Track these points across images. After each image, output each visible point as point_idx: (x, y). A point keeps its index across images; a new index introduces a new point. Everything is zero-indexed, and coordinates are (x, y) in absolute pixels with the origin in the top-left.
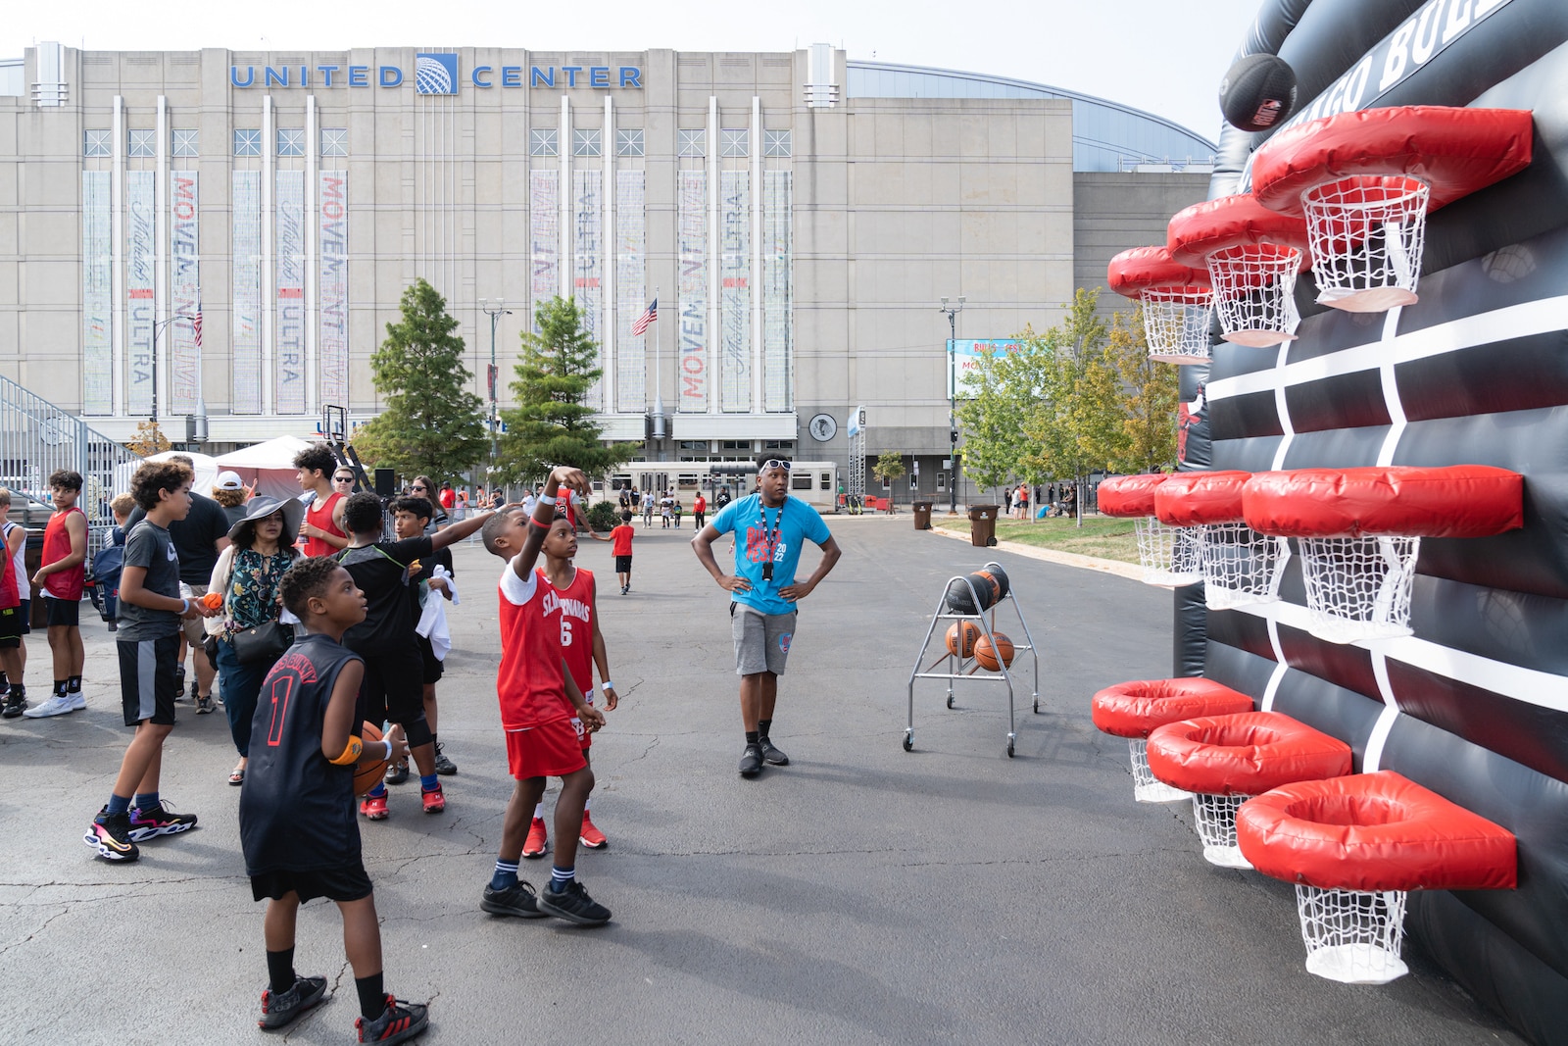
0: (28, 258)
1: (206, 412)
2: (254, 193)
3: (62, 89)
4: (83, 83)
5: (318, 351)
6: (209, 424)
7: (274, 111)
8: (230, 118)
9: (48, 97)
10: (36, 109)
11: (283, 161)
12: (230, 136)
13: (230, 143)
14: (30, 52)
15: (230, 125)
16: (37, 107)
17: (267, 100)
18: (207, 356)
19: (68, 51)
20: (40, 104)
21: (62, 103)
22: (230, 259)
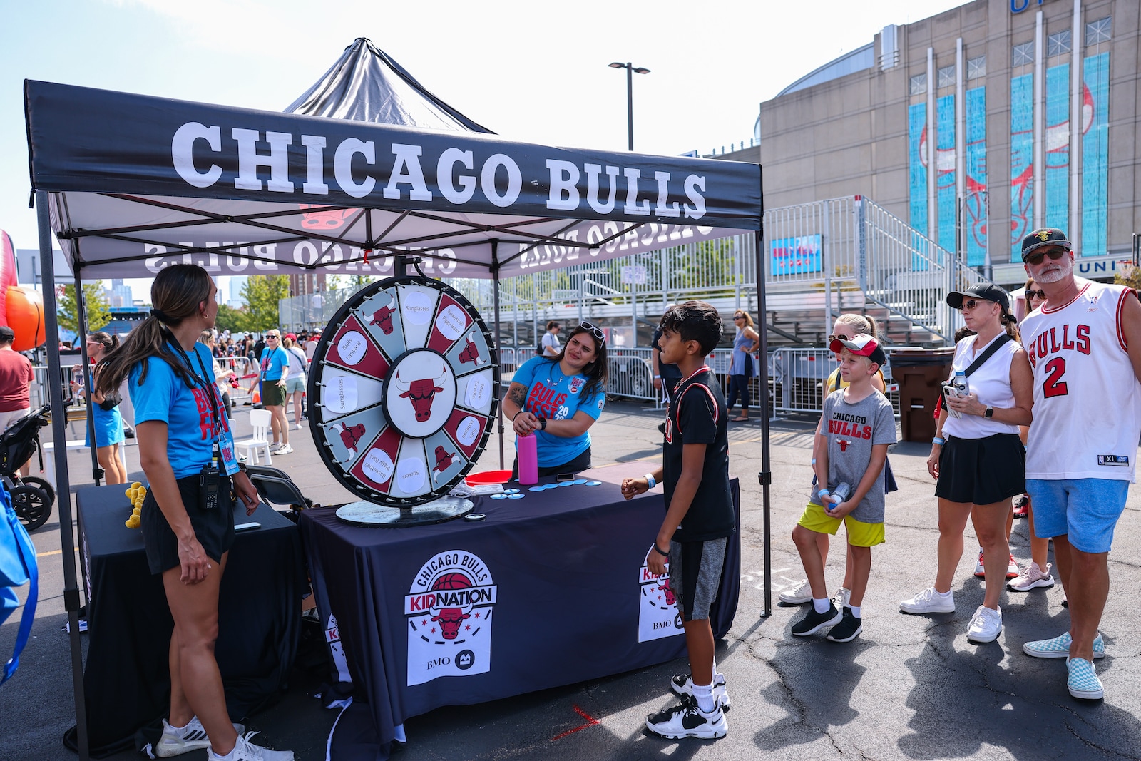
0: (878, 171)
1: (993, 263)
2: (1029, 92)
3: (896, 54)
4: (908, 46)
5: (1080, 207)
6: (994, 272)
7: (1045, 22)
8: (1009, 38)
9: (886, 64)
10: (881, 73)
11: (1051, 61)
12: (1009, 53)
13: (1009, 57)
14: (877, 37)
15: (1009, 44)
16: (882, 71)
17: (1039, 15)
18: (993, 222)
19: (899, 28)
20: (883, 69)
21: (896, 64)
22: (1009, 146)
